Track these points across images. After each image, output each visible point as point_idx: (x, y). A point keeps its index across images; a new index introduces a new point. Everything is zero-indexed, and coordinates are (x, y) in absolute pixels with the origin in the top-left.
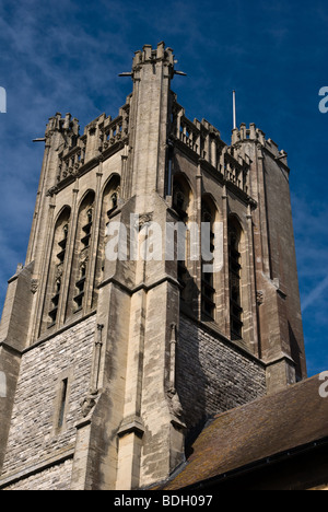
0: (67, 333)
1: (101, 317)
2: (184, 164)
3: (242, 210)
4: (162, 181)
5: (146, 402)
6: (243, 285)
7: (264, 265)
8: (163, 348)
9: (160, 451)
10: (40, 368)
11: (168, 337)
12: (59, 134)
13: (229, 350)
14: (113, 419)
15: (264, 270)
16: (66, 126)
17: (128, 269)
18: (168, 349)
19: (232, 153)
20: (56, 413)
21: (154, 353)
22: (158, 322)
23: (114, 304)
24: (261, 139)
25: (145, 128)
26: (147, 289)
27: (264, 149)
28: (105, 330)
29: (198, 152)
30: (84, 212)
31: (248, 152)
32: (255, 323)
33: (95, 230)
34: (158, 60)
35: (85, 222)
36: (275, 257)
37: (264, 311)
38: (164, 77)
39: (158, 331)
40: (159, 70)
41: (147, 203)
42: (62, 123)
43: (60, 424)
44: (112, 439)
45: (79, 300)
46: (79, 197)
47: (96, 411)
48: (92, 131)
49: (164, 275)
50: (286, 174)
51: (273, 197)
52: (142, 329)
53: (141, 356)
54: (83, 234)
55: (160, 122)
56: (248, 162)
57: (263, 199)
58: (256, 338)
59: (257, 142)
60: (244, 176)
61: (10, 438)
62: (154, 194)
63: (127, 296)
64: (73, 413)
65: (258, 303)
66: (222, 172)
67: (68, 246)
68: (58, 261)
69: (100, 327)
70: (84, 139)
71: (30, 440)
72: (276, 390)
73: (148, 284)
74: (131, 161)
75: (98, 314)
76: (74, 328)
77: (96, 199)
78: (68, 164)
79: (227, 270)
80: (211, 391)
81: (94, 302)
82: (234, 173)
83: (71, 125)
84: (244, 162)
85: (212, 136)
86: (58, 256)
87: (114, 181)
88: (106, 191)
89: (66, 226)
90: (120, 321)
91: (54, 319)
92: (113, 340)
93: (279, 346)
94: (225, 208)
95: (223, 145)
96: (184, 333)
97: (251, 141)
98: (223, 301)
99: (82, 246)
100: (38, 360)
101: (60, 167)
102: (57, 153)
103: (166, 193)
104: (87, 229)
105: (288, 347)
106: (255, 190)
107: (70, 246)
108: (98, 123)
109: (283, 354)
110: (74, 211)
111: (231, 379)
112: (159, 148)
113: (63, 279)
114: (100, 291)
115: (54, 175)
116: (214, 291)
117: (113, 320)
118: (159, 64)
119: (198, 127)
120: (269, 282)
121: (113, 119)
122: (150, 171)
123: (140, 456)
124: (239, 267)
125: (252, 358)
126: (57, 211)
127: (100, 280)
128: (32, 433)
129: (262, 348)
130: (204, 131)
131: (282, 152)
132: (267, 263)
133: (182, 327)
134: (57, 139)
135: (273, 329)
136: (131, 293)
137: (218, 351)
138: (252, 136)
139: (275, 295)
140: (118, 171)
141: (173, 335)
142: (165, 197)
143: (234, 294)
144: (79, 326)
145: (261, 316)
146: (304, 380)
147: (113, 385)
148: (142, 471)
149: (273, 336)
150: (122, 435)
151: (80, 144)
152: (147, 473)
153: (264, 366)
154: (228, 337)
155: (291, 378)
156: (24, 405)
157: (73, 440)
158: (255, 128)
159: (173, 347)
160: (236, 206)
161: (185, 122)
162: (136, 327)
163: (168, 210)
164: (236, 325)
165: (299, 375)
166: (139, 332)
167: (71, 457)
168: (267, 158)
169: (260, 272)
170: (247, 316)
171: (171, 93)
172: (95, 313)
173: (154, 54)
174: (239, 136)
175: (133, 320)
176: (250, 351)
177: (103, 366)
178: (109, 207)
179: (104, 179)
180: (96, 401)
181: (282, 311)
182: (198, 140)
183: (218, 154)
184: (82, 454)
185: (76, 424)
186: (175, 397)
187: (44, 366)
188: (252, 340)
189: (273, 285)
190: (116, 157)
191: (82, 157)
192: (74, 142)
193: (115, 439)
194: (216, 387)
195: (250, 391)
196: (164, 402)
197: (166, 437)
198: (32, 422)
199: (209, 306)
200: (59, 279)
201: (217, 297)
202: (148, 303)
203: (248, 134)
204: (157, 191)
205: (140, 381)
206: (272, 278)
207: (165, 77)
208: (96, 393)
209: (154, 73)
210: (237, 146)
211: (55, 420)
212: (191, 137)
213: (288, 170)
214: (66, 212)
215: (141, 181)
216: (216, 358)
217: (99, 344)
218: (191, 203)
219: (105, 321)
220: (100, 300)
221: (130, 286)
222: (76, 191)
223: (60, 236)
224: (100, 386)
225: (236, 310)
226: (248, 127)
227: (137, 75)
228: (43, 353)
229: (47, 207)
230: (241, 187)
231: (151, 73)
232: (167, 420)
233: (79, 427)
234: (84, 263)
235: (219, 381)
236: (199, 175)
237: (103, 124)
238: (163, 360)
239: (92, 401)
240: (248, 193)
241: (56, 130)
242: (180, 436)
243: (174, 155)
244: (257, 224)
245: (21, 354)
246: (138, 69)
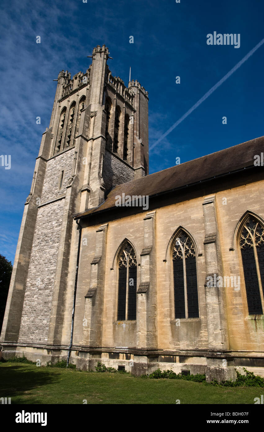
0: (64, 154)
1: (77, 149)
2: (110, 93)
3: (131, 113)
4: (101, 99)
5: (91, 180)
6: (129, 140)
7: (137, 134)
8: (98, 161)
9: (96, 197)
10: (54, 166)
11: (100, 158)
12: (63, 79)
13: (122, 164)
14: (79, 186)
15: (137, 136)
16: (66, 75)
17: (87, 132)
18: (100, 162)
19: (128, 91)
20: (59, 182)
21: (95, 163)
22: (97, 152)
23: (81, 145)
24: (139, 86)
25: (96, 78)
26: (94, 140)
27: (140, 90)
28: (78, 154)
29: (116, 90)
30: (72, 109)
31: (134, 91)
32: (132, 154)
33: (75, 116)
34: (103, 52)
35: (72, 113)
36: (141, 131)
37: (135, 150)
38: (104, 59)
39: (97, 155)
40: (102, 56)
41: (95, 108)
42: (64, 74)
43: (61, 187)
44: (79, 192)
45: (69, 142)
46: (70, 103)
47: (73, 182)
48: (76, 78)
49: (100, 135)
50: (148, 101)
51: (142, 109)
52: (91, 154)
53: (90, 164)
54: (71, 118)
55: (102, 76)
56: (134, 95)
57: (138, 109)
58: (132, 160)
59: (138, 87)
60: (132, 100)
61: (43, 190)
62: (98, 104)
63: (86, 142)
64: (65, 183)
65: (134, 148)
66: (124, 98)
67: (65, 122)
68: (61, 127)
69: (76, 153)
70: (73, 81)
71: (50, 191)
72: (138, 178)
73: (94, 138)
74: (90, 91)
75: (75, 148)
76: (67, 153)
77: (76, 105)
78: (66, 91)
79: (123, 134)
80: (115, 177)
81: (74, 143)
82: (128, 99)
83: (68, 75)
84: (132, 94)
85: (121, 84)
86: (62, 125)
87: (83, 98)
88: (80, 102)
89: (65, 114)
90: (83, 151)
91: (59, 149)
92: (80, 157)
93: (140, 163)
94: (124, 111)
95: (125, 88)
96: (107, 157)
97: (136, 87)
98: (121, 146)
99: (70, 122)
100: (53, 163)
101: (63, 91)
102: (62, 86)
103: (103, 104)
104: (72, 116)
105: (143, 164)
106: (136, 105)
107: (66, 122)
108: (78, 75)
109: (141, 166)
110: (68, 109)
111: (122, 174)
112: (101, 87)
113: (63, 134)
114: (77, 139)
115: (61, 94)
116: (118, 142)
117: (81, 150)
118: (103, 53)
119: (116, 80)
120: (138, 140)
121: (84, 74)
122: (97, 95)
123: (88, 199)
124: (128, 134)
125: (130, 167)
126: (61, 108)
127: (77, 135)
128: (51, 189)
129: (134, 163)
130: (118, 82)
131: (147, 92)
132: (138, 133)
133: (106, 154)
134: (62, 80)
135: (138, 157)
136: (88, 141)
137: (118, 164)
138: (136, 85)
139: (140, 145)
140: (85, 95)
141: (102, 157)
142: (102, 106)
143: (125, 144)
144: (68, 152)
145: (134, 152)
146: (148, 176)
147: (80, 174)
148: (89, 204)
149: (138, 160)
150: (82, 191)
151: (71, 83)
152: (91, 204)
153: (134, 170)
154: (122, 159)
155: (143, 174)
156: (48, 179)
157: (65, 192)
158: (137, 82)
159: (102, 161)
160: (128, 111)
161: (111, 77)
162: (89, 153)
163: (103, 111)
164: (125, 155)
165: (146, 174)
166: (90, 155)
167: (64, 198)
168: (141, 94)
169: (135, 136)
170: (129, 152)
171: (107, 66)
172: (74, 147)
173: (101, 49)
174: (131, 85)
175: (88, 151)
176: (130, 164)
177: (76, 167)
178: (81, 108)
179: (80, 97)
180: (74, 179)
181: (142, 151)
182: (116, 84)
183: (123, 91)
184: (68, 197)
185: (66, 186)
186: (102, 179)
187: (55, 166)
188: (131, 160)
189: (139, 141)
190: (84, 89)
191: (71, 88)
192: (69, 82)
193: (80, 193)
194: (117, 176)
195: (128, 178)
196: (98, 181)
197: (98, 193)
198: (51, 185)
199: (116, 147)
200: (61, 134)
201: (119, 144)
202: (94, 145)
203: (135, 84)
204: (99, 103)
205: (90, 173)
206: (139, 139)
207: (105, 59)
208: (74, 176)
209: (101, 57)
210: (130, 88)
211: (59, 185)
212: (113, 83)
213: (148, 99)
214: (65, 109)
215: (94, 99)
216: (117, 166)
217: (75, 159)
218: (112, 109)
219: (78, 150)
220: (76, 143)
221: (87, 138)
222: (69, 101)
223: (62, 118)
224: (75, 174)
225: (125, 149)
226: (135, 81)
227: (94, 57)
228: (55, 161)
229: (58, 107)
230: (131, 104)
231: (100, 57)
232: (99, 187)
233: (67, 188)
234: (71, 129)
235: (118, 174)
236: (115, 98)
237: (80, 76)
238: (98, 166)
239: (72, 179)
240: (133, 106)
241: (62, 77)
242: (103, 193)
243: (106, 90)
244: (135, 118)
245: (47, 161)
246: (94, 55)
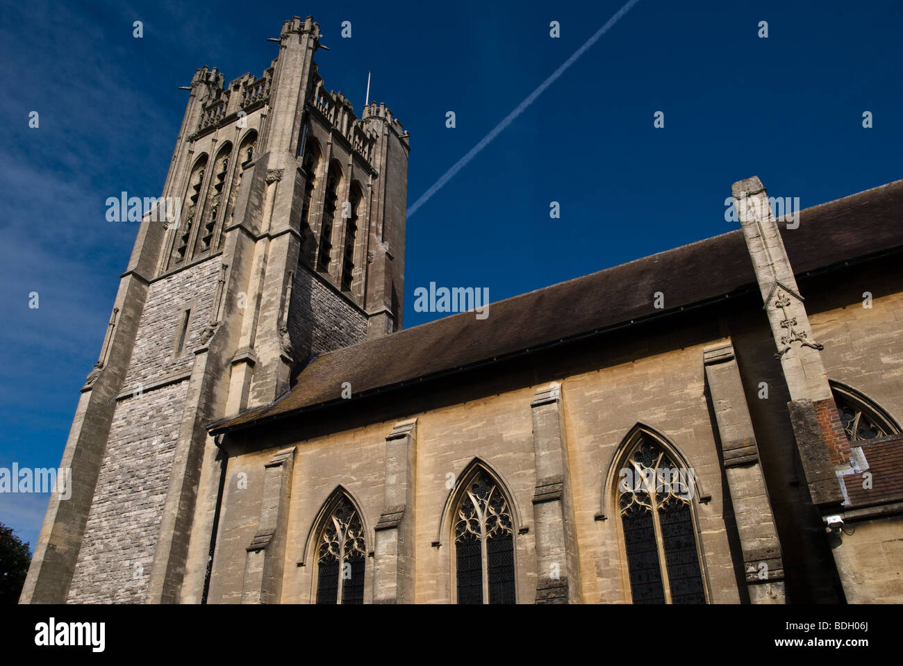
0: (194, 269)
1: (226, 257)
2: (317, 129)
3: (365, 178)
4: (296, 142)
5: (260, 337)
6: (357, 245)
7: (377, 229)
8: (280, 291)
9: (268, 380)
10: (166, 297)
11: (285, 283)
12: (204, 86)
13: (338, 300)
14: (228, 349)
15: (377, 234)
16: (212, 79)
17: (256, 217)
18: (284, 293)
19: (362, 126)
20: (177, 339)
21: (271, 295)
22: (277, 268)
23: (239, 248)
24: (389, 118)
25: (286, 92)
26: (271, 238)
27: (390, 127)
28: (229, 270)
29: (332, 121)
30: (220, 161)
31: (376, 128)
32: (364, 279)
33: (229, 179)
34: (306, 32)
35: (220, 170)
36: (388, 223)
37: (373, 269)
38: (308, 48)
39: (277, 277)
40: (305, 41)
41: (279, 161)
42: (208, 76)
43: (180, 350)
44: (226, 366)
45: (207, 240)
46: (217, 147)
47: (214, 340)
48: (236, 88)
49: (287, 227)
50: (407, 152)
51: (393, 171)
52: (263, 272)
53: (259, 297)
54: (217, 181)
55: (300, 88)
56: (374, 136)
57: (384, 171)
58: (363, 292)
59: (385, 120)
60: (370, 148)
61: (133, 357)
62: (287, 153)
63: (252, 242)
64: (193, 341)
65: (369, 262)
66: (351, 142)
67: (202, 190)
68: (191, 203)
69: (225, 267)
70: (228, 94)
71: (152, 360)
72: (375, 337)
73: (273, 233)
74: (269, 120)
75: (224, 255)
76: (201, 265)
77: (233, 150)
78: (210, 115)
79: (345, 230)
80: (318, 333)
81: (221, 243)
82: (361, 145)
83: (217, 79)
84: (371, 136)
85: (346, 109)
86: (192, 198)
87: (251, 136)
88: (243, 144)
89: (203, 171)
90: (243, 264)
91: (183, 255)
92: (235, 279)
93: (382, 301)
94: (350, 174)
95: (354, 118)
96: (300, 280)
97: (380, 118)
98: (338, 256)
99: (215, 192)
100: (165, 290)
101: (203, 116)
102: (201, 103)
103: (298, 154)
104: (221, 177)
105: (389, 302)
106: (378, 162)
107: (204, 190)
108: (243, 81)
109: (384, 308)
110: (212, 159)
111: (337, 324)
112: (296, 112)
113: (195, 220)
114: (228, 235)
115: (195, 123)
116: (330, 247)
117: (237, 262)
118: (306, 36)
119: (334, 98)
120: (380, 244)
121: (258, 80)
122: (285, 131)
123: (249, 383)
124: (355, 228)
125: (357, 309)
126: (195, 157)
127: (229, 224)
128: (154, 354)
129: (368, 301)
130: (338, 104)
131: (406, 132)
132: (381, 228)
133: (299, 274)
134: (202, 90)
135: (379, 286)
136: (256, 239)
137: (328, 299)
138: (381, 114)
139: (384, 256)
140: (256, 128)
141: (290, 281)
142: (296, 157)
143: (349, 251)
144: (205, 264)
145: (370, 273)
146: (399, 332)
147: (231, 320)
148: (251, 396)
149: (378, 292)
150: (235, 363)
151: (223, 97)
152: (255, 398)
153: (367, 317)
154: (339, 289)
155: (388, 329)
156: (148, 329)
157: (191, 364)
158: (385, 107)
159: (289, 292)
160: (360, 174)
161: (323, 92)
162: (258, 270)
163: (298, 169)
164: (347, 278)
165: (396, 327)
166: (260, 275)
167: (188, 378)
168: (392, 135)
169: (373, 235)
170: (357, 272)
171: (313, 64)
172: (221, 254)
173: (302, 26)
174: (370, 113)
175: (256, 264)
176: (357, 302)
177: (224, 302)
178: (244, 159)
179: (242, 133)
180: (215, 332)
181: (389, 271)
182: (333, 109)
183: (349, 125)
184: (198, 377)
185: (195, 350)
186: (287, 336)
187: (170, 296)
188: (360, 293)
189: (383, 248)
190: (256, 115)
191: (224, 110)
192: (218, 95)
193: (229, 366)
194: (323, 330)
195: (352, 337)
196: (276, 339)
197: (274, 369)
198: (154, 345)
199: (325, 259)
200: (191, 219)
201: (333, 253)
202: (271, 250)
203: (378, 112)
204: (290, 151)
205: (256, 318)
206: (383, 241)
207: (310, 48)
208: (216, 325)
209: (300, 42)
210: (367, 121)
211: (176, 345)
212: (327, 107)
213: (409, 149)
214: (203, 159)
215: (277, 139)
216: (325, 306)
217: (222, 282)
218: (320, 166)
219: (230, 262)
220: (227, 243)
221: (255, 233)
222: (214, 140)
223: (195, 180)
224: (220, 319)
225: (348, 265)
226: (378, 106)
227: (284, 43)
228: (170, 284)
229: (186, 152)
230: (366, 158)
231: (298, 42)
232: (277, 355)
233: (197, 353)
234: (215, 208)
235: (327, 325)
236: (330, 141)
237: (247, 82)
238: (279, 302)
239: (211, 331)
240: (372, 164)
241: (202, 81)
242: (287, 369)
243: (309, 121)
244: (376, 193)
245: (149, 283)
246: (286, 37)
